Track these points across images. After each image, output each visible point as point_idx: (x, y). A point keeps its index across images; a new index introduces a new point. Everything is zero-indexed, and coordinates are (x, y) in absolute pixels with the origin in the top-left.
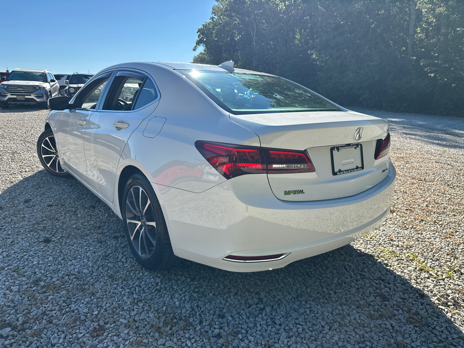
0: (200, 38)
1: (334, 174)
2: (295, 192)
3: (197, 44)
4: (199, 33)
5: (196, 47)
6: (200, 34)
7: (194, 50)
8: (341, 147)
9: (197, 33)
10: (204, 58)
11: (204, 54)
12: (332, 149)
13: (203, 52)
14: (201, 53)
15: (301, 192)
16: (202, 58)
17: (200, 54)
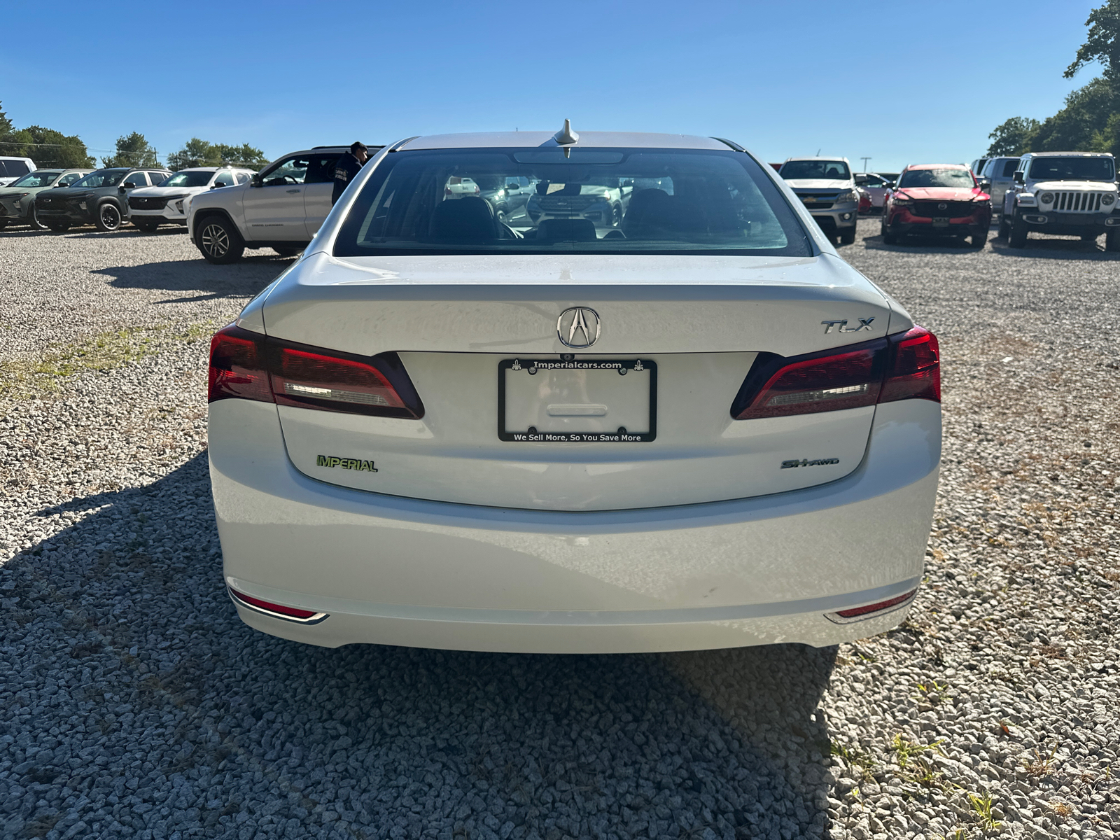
0: (1096, 37)
1: (505, 435)
2: (348, 463)
3: (1079, 58)
4: (1093, 24)
5: (1075, 65)
6: (1095, 28)
7: (1069, 74)
8: (540, 361)
9: (1088, 23)
10: (1102, 95)
11: (1103, 83)
12: (505, 365)
13: (1101, 77)
14: (1097, 82)
15: (371, 466)
16: (1095, 95)
17: (1092, 85)
